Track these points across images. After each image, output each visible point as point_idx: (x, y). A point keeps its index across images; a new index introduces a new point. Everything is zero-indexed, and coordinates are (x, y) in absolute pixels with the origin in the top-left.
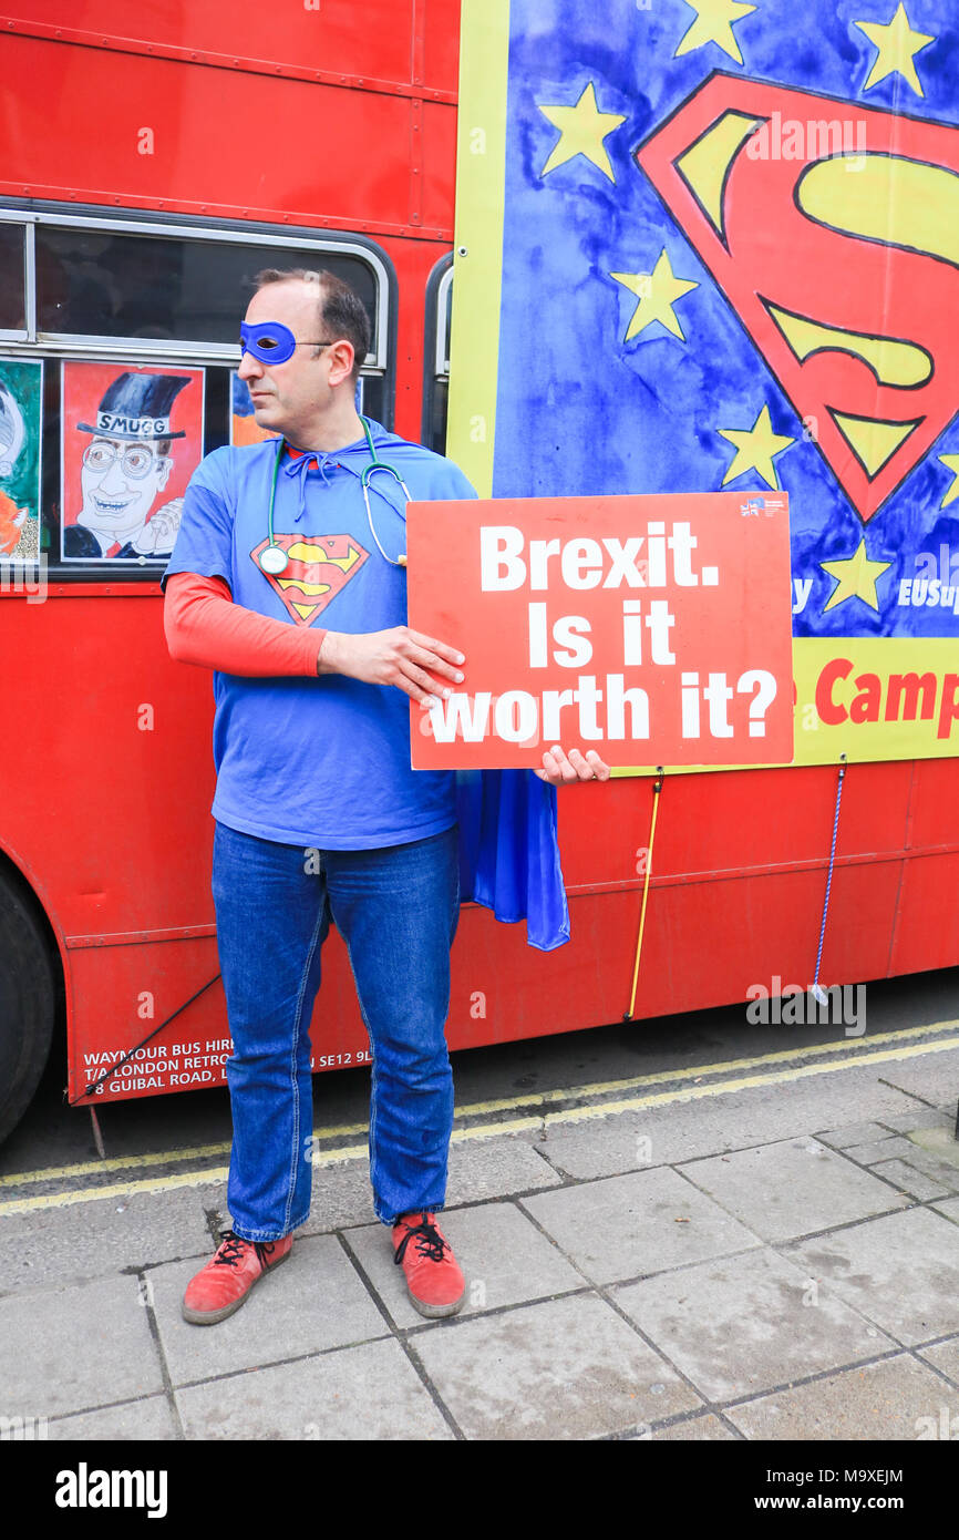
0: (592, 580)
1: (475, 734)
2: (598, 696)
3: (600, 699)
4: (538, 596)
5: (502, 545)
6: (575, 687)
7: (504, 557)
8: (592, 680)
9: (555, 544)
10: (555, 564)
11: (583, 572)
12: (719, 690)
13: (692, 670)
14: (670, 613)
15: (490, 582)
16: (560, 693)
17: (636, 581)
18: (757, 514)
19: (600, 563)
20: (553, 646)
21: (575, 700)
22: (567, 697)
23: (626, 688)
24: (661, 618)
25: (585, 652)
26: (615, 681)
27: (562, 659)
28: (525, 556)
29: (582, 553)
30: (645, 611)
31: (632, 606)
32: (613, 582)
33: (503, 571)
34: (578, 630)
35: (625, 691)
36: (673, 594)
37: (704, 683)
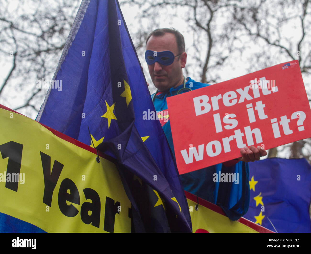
0: (234, 102)
1: (200, 157)
2: (242, 134)
3: (243, 135)
4: (216, 112)
5: (201, 101)
6: (233, 134)
7: (202, 104)
8: (239, 131)
9: (220, 96)
10: (220, 102)
11: (231, 101)
12: (285, 121)
13: (274, 118)
14: (263, 104)
15: (198, 112)
16: (228, 138)
17: (249, 98)
18: (288, 68)
19: (236, 97)
20: (223, 124)
21: (234, 138)
22: (231, 138)
23: (252, 130)
24: (260, 106)
25: (235, 123)
26: (247, 129)
27: (227, 127)
28: (210, 102)
29: (230, 96)
30: (254, 105)
31: (249, 106)
32: (242, 100)
33: (203, 108)
34: (232, 118)
35: (251, 130)
36: (263, 98)
37: (279, 120)
